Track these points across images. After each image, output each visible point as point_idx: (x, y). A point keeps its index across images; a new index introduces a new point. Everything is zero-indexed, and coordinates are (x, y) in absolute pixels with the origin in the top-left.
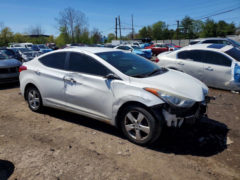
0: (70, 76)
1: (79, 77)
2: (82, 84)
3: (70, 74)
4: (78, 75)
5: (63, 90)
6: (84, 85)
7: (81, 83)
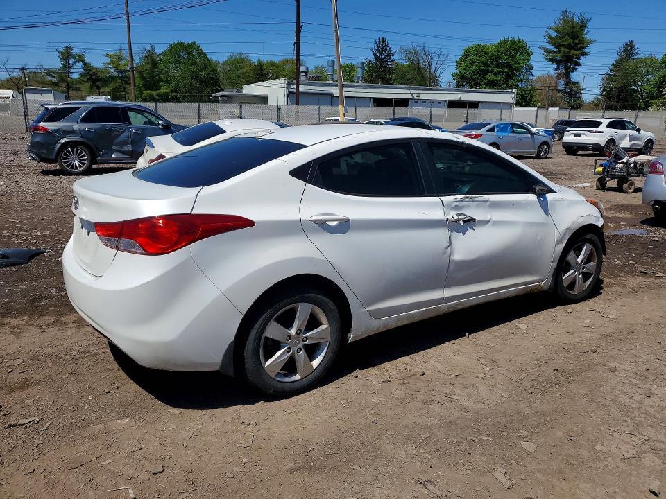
0: (456, 208)
1: (477, 206)
2: (488, 222)
3: (456, 204)
4: (476, 199)
5: (445, 253)
6: (496, 223)
7: (488, 219)
